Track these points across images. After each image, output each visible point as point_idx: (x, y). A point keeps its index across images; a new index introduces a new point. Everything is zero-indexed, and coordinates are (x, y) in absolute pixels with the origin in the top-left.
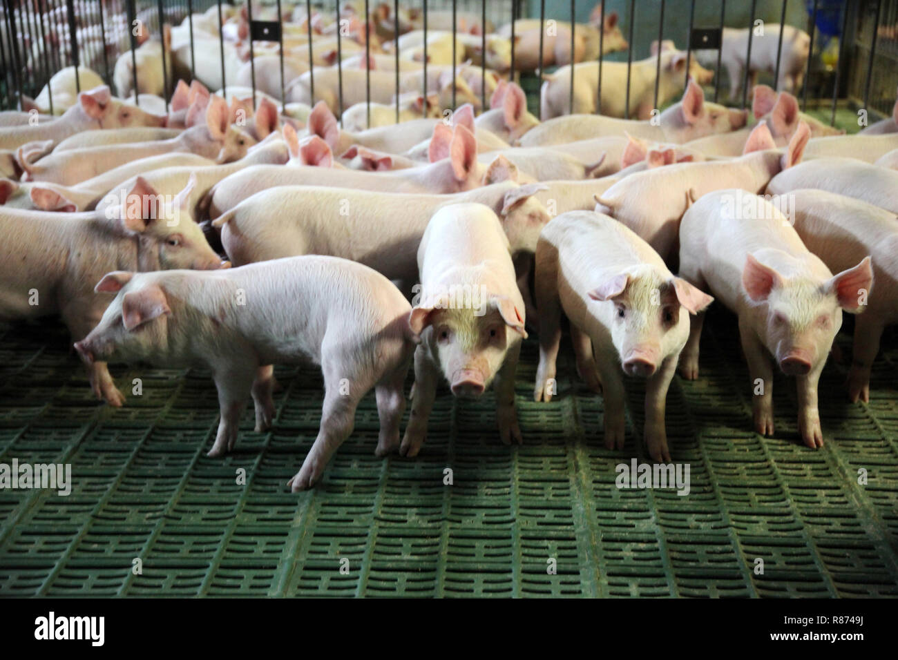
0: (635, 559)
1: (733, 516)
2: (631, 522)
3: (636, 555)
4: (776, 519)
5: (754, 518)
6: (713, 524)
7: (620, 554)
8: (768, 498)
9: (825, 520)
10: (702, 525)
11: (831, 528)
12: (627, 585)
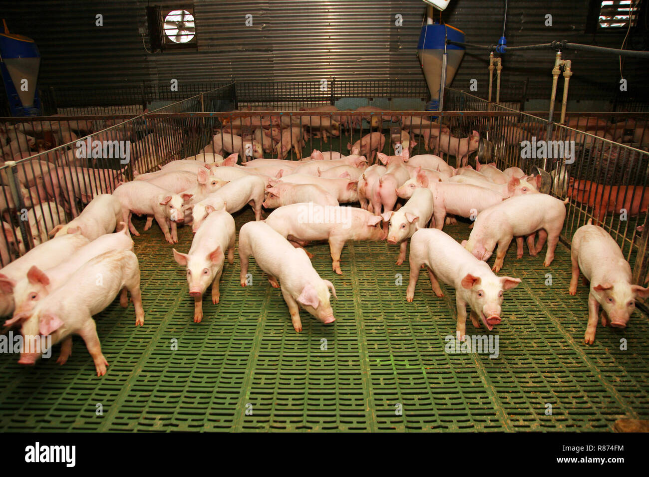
0: (376, 333)
1: (409, 314)
2: (375, 318)
3: (377, 331)
4: (423, 314)
5: (416, 314)
6: (402, 317)
7: (371, 331)
8: (421, 305)
9: (439, 314)
10: (399, 318)
11: (441, 317)
12: (373, 345)
